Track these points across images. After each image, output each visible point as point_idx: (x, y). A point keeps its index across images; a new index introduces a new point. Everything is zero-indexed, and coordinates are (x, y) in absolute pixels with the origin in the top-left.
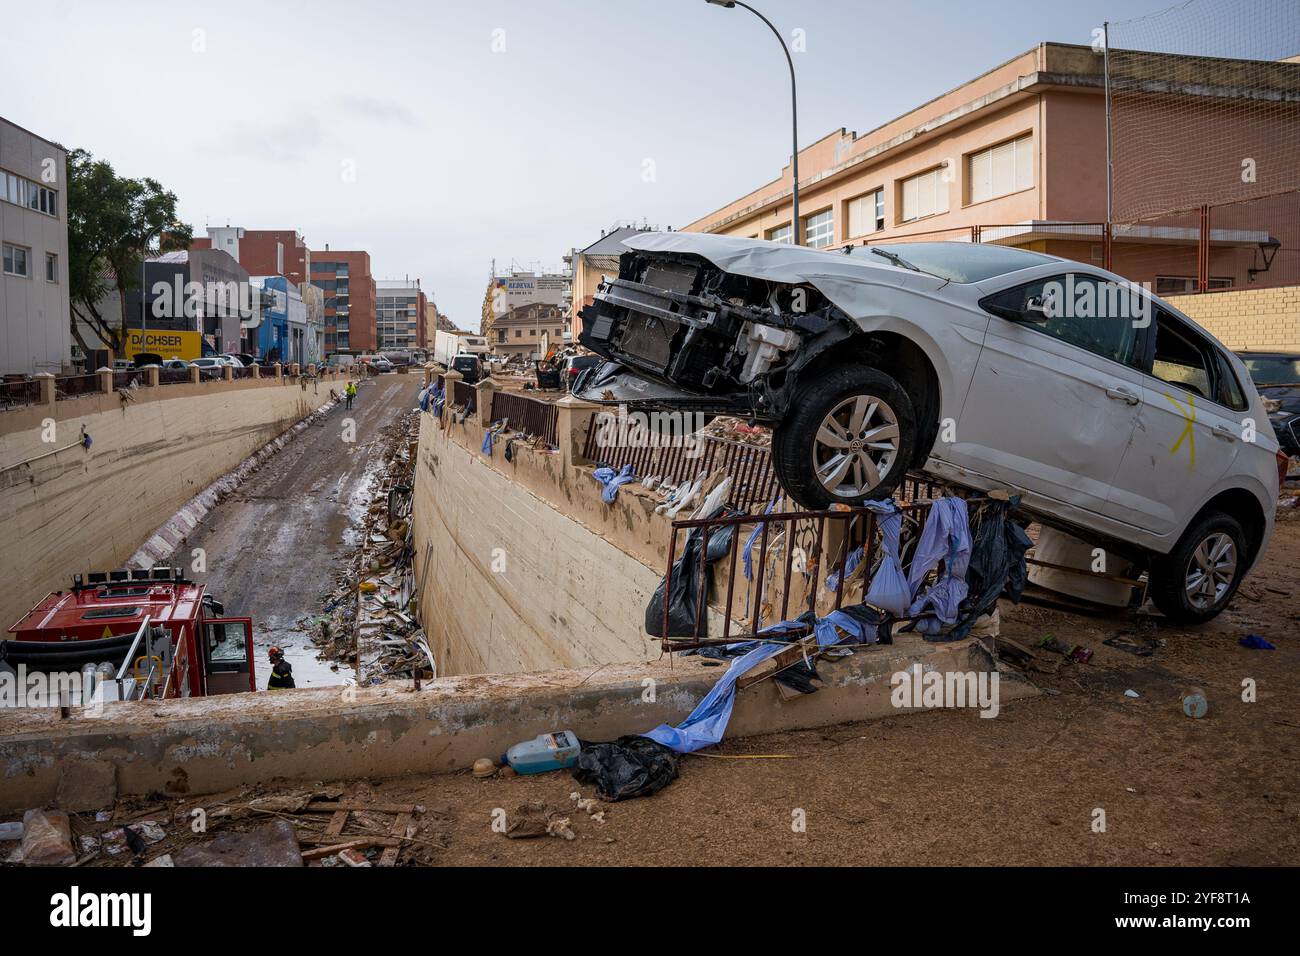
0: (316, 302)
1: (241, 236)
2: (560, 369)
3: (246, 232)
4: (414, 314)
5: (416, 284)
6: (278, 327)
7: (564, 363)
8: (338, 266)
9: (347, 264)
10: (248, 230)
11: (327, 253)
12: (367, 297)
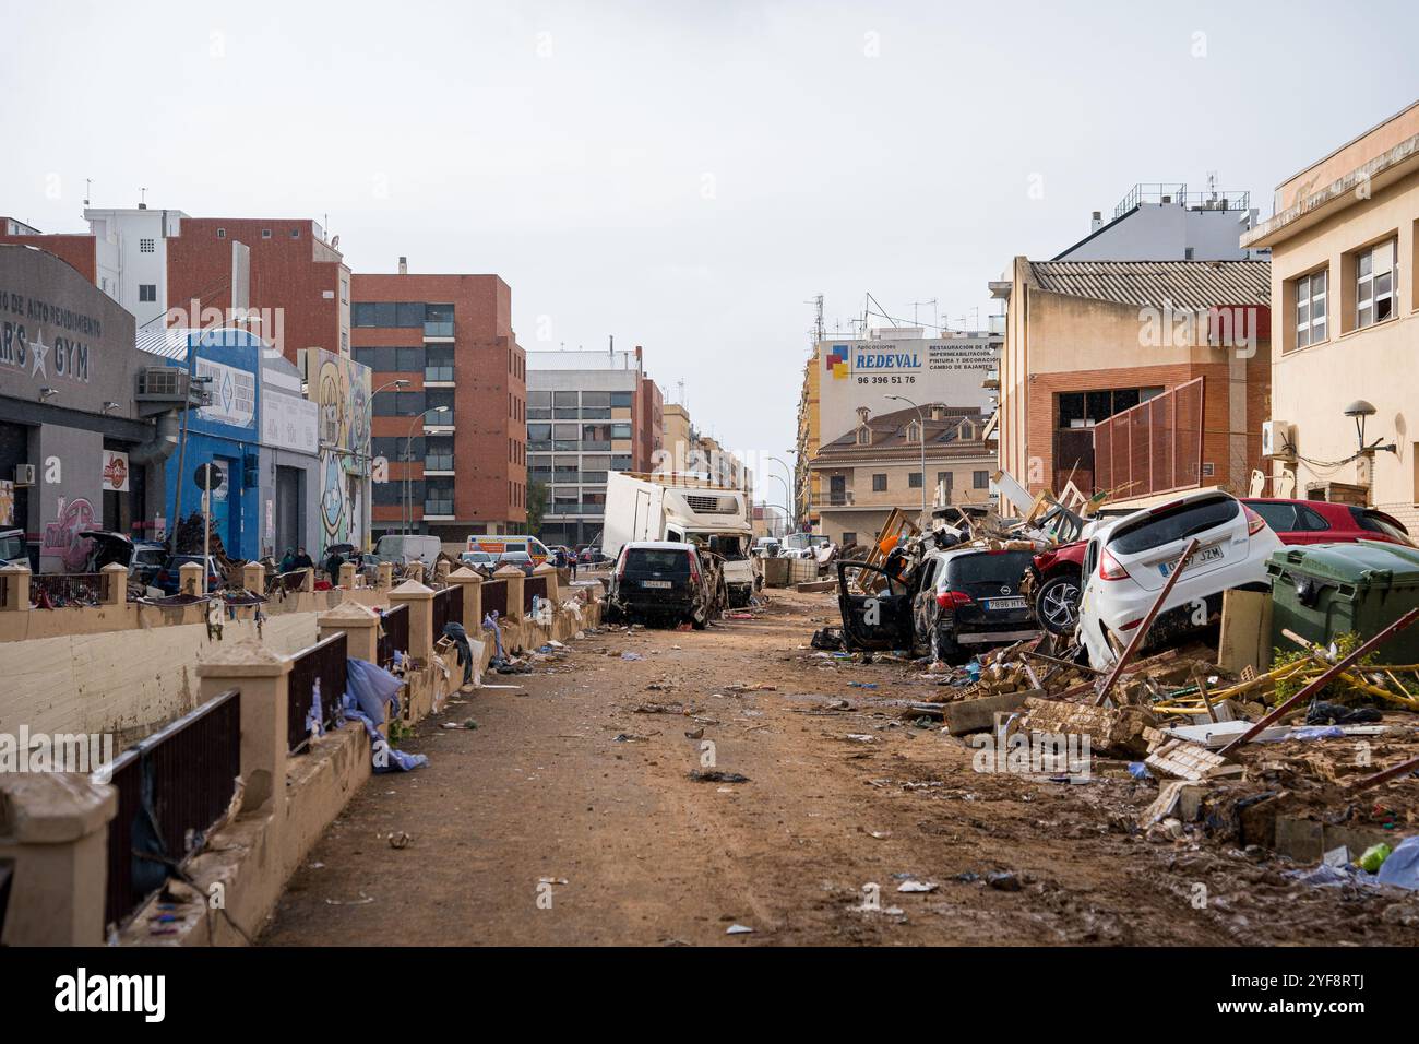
0: (349, 398)
1: (175, 231)
2: (913, 592)
3: (187, 224)
4: (626, 432)
5: (632, 359)
6: (232, 461)
7: (926, 572)
8: (429, 312)
9: (451, 308)
10: (194, 215)
11: (403, 280)
12: (501, 387)
